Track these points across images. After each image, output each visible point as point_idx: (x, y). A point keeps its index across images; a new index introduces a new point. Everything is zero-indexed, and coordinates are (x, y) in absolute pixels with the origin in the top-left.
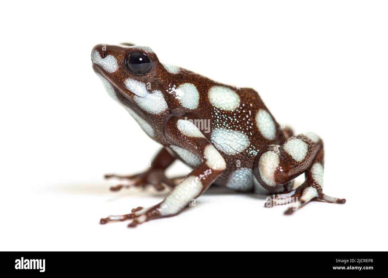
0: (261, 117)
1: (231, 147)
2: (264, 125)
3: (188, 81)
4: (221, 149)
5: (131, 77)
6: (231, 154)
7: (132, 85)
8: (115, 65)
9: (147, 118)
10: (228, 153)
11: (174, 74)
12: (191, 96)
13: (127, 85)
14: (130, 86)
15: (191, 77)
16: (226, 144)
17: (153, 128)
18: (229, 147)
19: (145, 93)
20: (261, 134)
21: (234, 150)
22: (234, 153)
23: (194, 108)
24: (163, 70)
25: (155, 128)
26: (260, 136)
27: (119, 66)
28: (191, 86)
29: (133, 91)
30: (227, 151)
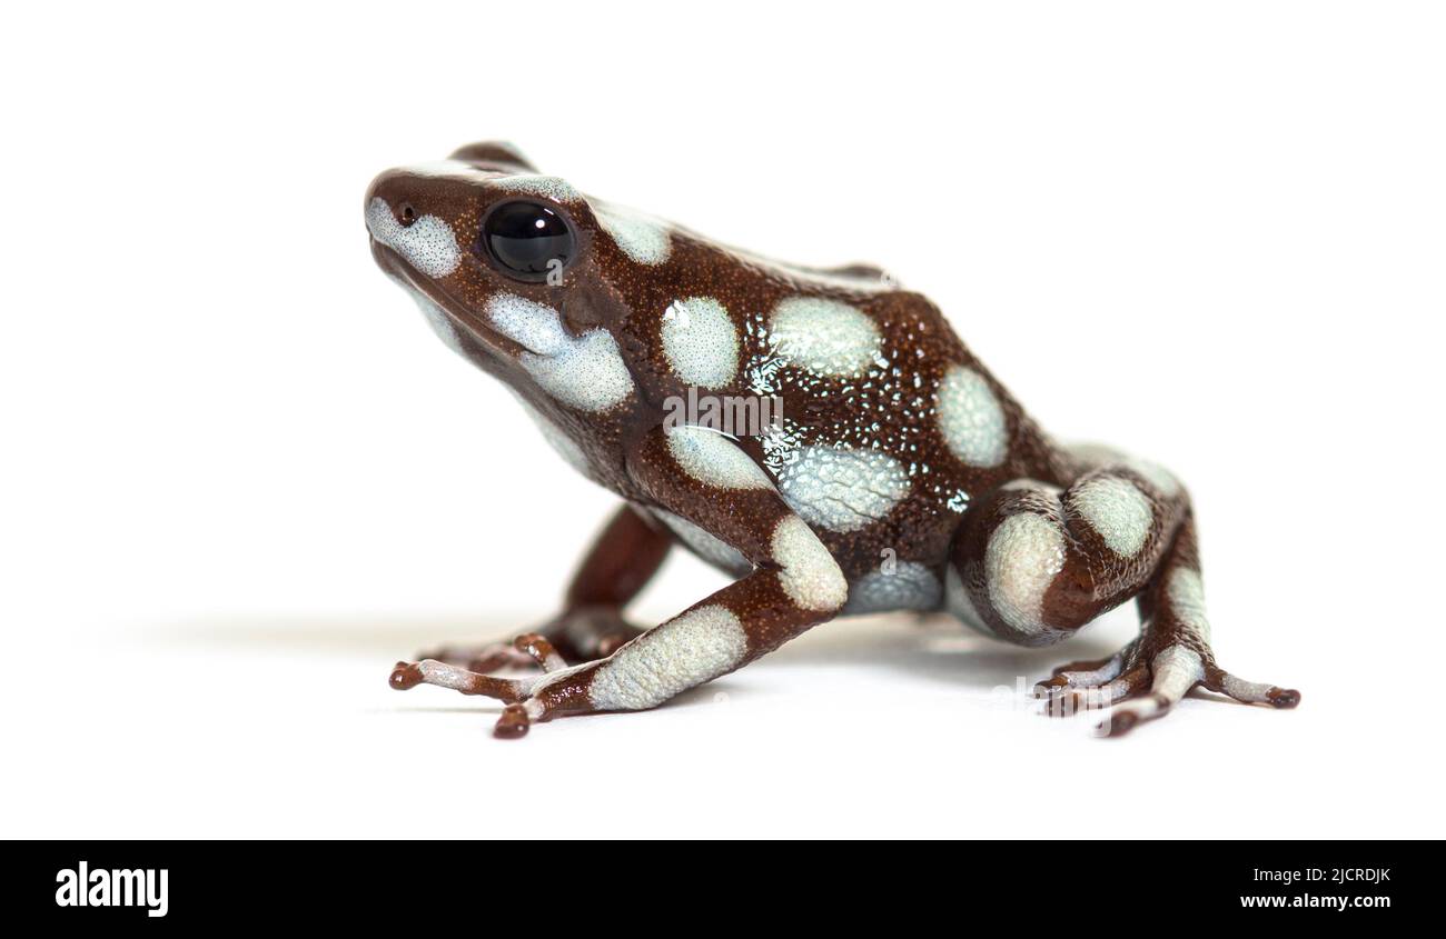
0: (956, 392)
1: (847, 506)
2: (965, 422)
3: (699, 289)
4: (814, 518)
5: (506, 290)
6: (847, 530)
7: (512, 318)
8: (449, 250)
9: (567, 423)
10: (838, 526)
11: (653, 265)
12: (710, 342)
13: (495, 318)
14: (506, 321)
15: (710, 273)
16: (829, 497)
17: (583, 451)
18: (841, 508)
19: (557, 342)
20: (952, 453)
21: (857, 513)
22: (860, 522)
23: (722, 383)
24: (615, 256)
25: (594, 455)
26: (948, 459)
27: (463, 251)
28: (707, 306)
29: (517, 335)
30: (835, 521)
